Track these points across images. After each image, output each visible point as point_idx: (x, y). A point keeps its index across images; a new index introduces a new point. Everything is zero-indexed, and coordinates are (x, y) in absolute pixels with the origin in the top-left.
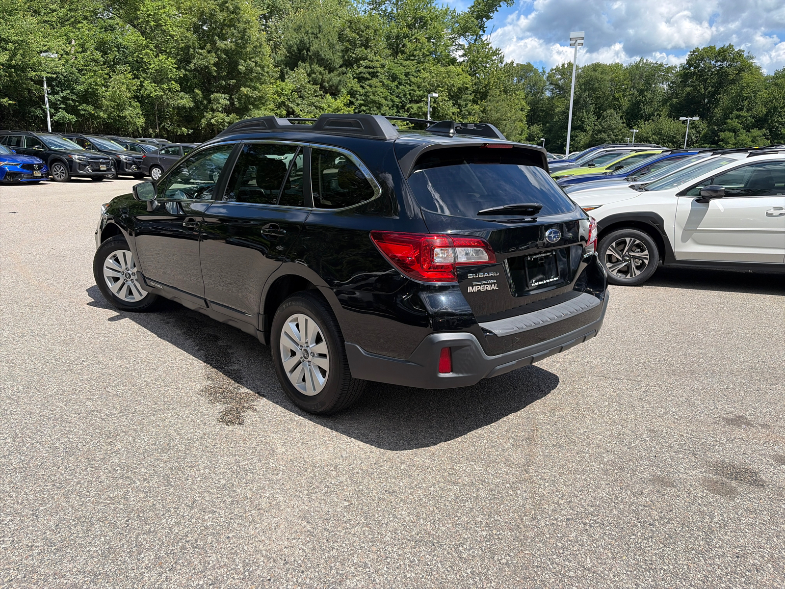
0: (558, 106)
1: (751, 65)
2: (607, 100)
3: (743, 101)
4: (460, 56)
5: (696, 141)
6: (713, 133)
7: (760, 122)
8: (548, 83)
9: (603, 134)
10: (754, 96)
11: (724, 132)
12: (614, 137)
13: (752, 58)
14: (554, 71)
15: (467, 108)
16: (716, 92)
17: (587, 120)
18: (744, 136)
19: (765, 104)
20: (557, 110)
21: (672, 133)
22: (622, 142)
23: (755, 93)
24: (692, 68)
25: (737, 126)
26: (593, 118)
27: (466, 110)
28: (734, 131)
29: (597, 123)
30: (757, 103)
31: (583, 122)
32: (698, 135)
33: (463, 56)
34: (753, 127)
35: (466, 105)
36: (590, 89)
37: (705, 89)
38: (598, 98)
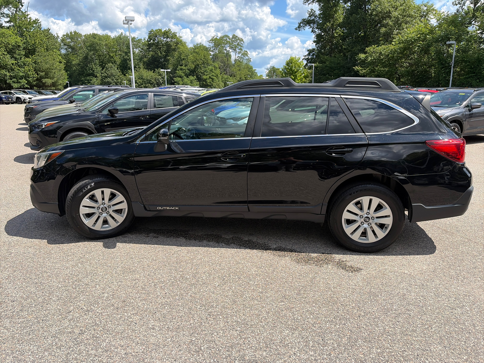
0: (73, 60)
1: (181, 41)
2: (105, 57)
3: (182, 60)
4: (5, 22)
5: (163, 82)
6: (171, 78)
7: (192, 72)
8: (62, 44)
9: (109, 79)
10: (187, 58)
11: (176, 78)
12: (116, 81)
13: (181, 37)
14: (65, 37)
15: (22, 61)
16: (167, 55)
17: (96, 70)
18: (186, 80)
19: (193, 62)
20: (74, 63)
21: (149, 78)
22: (121, 84)
23: (187, 56)
24: (152, 41)
25: (181, 74)
26: (100, 69)
27: (21, 62)
28: (181, 77)
29: (102, 72)
30: (189, 62)
31: (94, 71)
32: (163, 79)
33: (8, 22)
34: (190, 75)
35: (21, 58)
36: (93, 50)
37: (161, 54)
38: (100, 56)
